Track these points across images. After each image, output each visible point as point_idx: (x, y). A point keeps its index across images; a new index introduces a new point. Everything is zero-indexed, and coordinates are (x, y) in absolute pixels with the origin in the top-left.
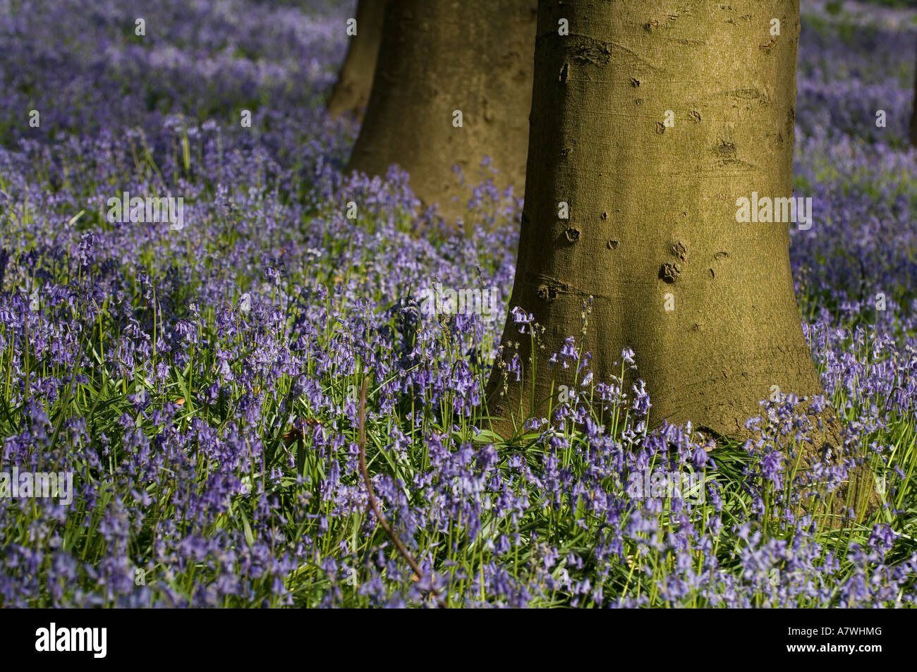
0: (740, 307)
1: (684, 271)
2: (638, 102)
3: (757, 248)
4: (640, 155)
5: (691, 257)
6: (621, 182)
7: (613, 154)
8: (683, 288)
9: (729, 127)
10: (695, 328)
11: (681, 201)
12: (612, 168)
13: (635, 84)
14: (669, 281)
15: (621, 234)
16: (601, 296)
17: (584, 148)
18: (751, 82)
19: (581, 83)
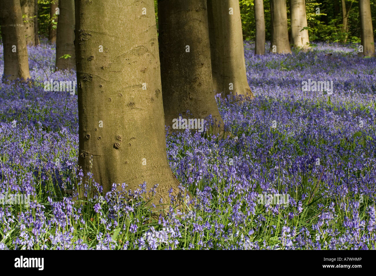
0: (140, 155)
1: (121, 145)
2: (102, 92)
3: (145, 135)
4: (105, 109)
5: (123, 140)
6: (100, 118)
7: (97, 109)
8: (121, 150)
9: (132, 97)
10: (126, 163)
11: (119, 122)
12: (97, 114)
13: (101, 86)
14: (117, 148)
15: (101, 135)
16: (98, 155)
17: (88, 108)
18: (139, 82)
19: (86, 88)
